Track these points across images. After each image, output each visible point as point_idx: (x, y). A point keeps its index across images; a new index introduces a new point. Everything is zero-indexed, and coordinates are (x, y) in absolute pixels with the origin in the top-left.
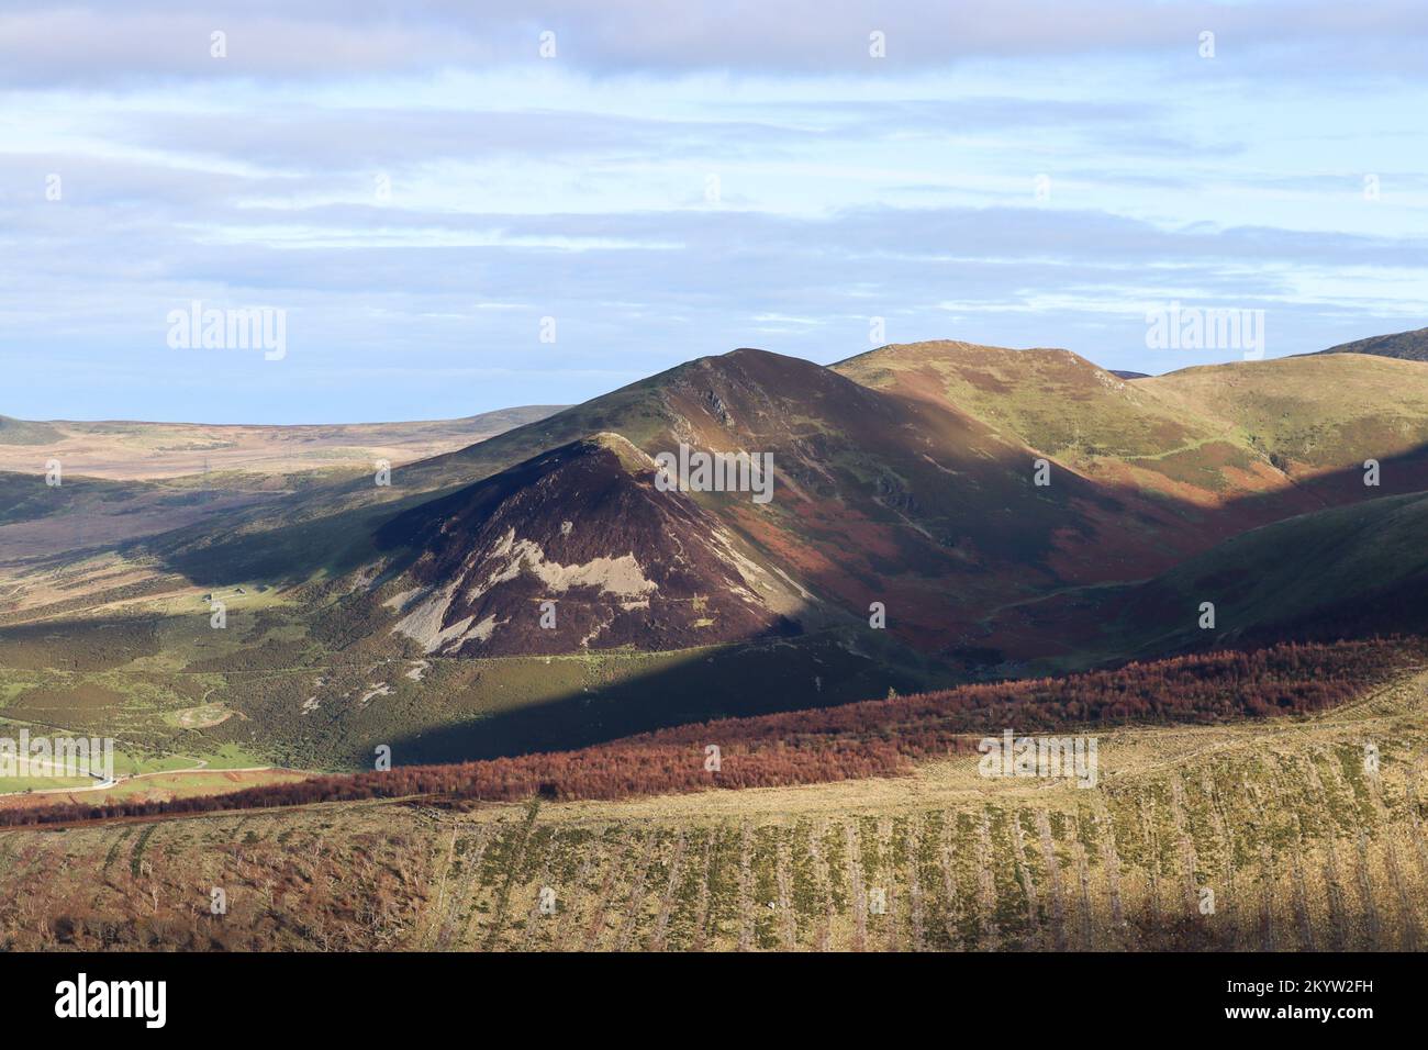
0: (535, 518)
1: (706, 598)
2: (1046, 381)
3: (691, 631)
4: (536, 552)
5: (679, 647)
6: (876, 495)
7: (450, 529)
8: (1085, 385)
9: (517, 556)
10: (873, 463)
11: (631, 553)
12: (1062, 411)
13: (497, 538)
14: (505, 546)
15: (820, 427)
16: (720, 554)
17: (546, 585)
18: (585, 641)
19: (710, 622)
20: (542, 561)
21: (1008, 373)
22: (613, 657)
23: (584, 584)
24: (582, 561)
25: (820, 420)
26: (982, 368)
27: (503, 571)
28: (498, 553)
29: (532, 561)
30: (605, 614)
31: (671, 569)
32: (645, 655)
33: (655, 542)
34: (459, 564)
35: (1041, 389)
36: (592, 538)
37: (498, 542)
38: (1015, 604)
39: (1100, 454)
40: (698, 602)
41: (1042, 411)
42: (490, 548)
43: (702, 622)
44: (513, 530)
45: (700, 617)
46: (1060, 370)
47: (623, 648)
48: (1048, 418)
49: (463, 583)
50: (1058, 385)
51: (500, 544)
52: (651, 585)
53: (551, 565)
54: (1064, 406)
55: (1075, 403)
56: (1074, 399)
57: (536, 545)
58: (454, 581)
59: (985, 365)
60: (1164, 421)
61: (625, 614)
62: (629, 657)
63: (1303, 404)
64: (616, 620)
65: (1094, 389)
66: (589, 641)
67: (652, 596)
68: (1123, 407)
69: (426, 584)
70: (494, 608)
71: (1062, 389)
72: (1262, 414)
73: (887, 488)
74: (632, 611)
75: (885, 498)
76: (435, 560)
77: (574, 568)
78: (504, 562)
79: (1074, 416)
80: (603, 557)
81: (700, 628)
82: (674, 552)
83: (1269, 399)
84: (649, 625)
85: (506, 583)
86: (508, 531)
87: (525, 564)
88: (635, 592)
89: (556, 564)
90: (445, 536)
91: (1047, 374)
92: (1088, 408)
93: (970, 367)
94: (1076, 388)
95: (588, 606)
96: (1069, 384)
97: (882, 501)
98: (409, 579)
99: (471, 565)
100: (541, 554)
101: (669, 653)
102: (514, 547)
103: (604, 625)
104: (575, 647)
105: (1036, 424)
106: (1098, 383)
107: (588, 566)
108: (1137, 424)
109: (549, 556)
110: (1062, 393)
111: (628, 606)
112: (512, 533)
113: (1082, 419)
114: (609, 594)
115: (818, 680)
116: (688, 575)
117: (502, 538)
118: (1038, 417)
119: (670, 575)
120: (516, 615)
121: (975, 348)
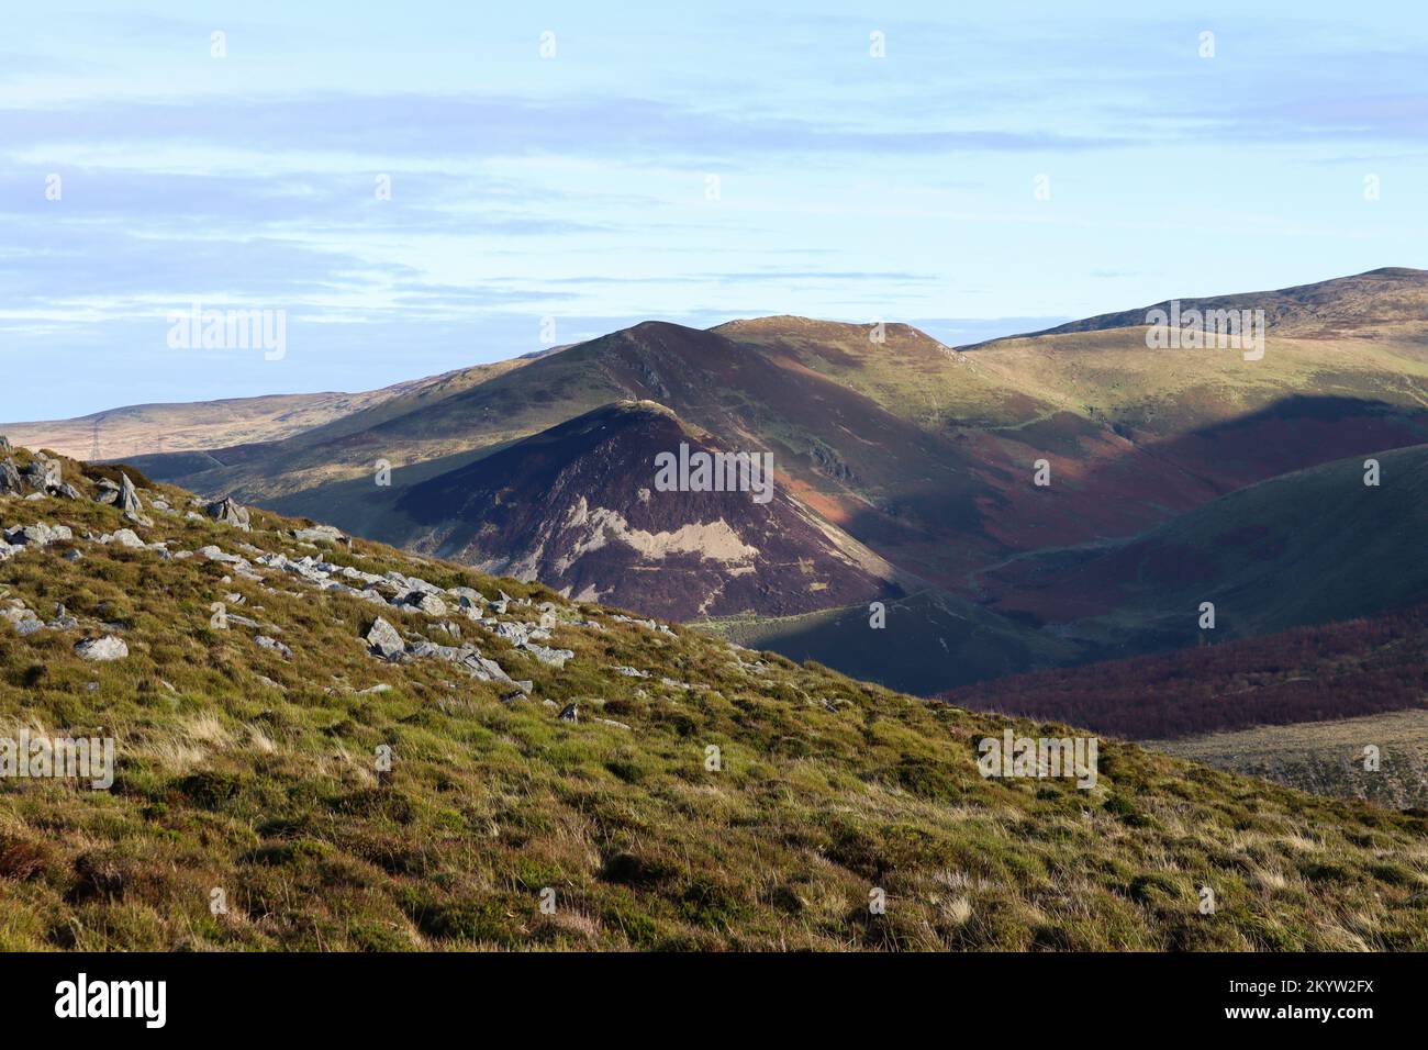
0: (605, 485)
1: (812, 562)
2: (892, 354)
3: (807, 594)
4: (618, 520)
5: (802, 611)
6: (813, 466)
7: (506, 499)
8: (931, 358)
9: (597, 525)
10: (803, 434)
11: (722, 519)
12: (916, 384)
13: (569, 507)
14: (580, 514)
15: (744, 398)
16: (805, 519)
17: (641, 553)
18: (702, 608)
19: (824, 586)
20: (627, 529)
21: (855, 347)
22: (738, 623)
23: (681, 551)
24: (673, 529)
25: (743, 391)
26: (829, 343)
27: (586, 541)
28: (574, 523)
29: (616, 530)
30: (713, 580)
31: (767, 534)
32: (771, 620)
33: (744, 507)
34: (533, 535)
35: (891, 363)
36: (676, 504)
37: (571, 511)
38: (986, 570)
39: (962, 425)
40: (806, 566)
41: (897, 385)
42: (563, 517)
43: (816, 586)
44: (583, 498)
45: (812, 581)
46: (904, 343)
47: (744, 614)
48: (904, 391)
49: (545, 554)
50: (904, 359)
51: (574, 514)
52: (751, 550)
53: (638, 533)
54: (916, 379)
55: (927, 376)
56: (924, 372)
57: (615, 513)
58: (533, 552)
59: (831, 339)
60: (1012, 392)
61: (734, 580)
62: (754, 622)
63: (1130, 374)
64: (727, 586)
65: (941, 362)
66: (707, 608)
67: (756, 562)
68: (972, 379)
69: (498, 556)
70: (591, 578)
71: (910, 362)
72: (1091, 385)
73: (822, 459)
74: (740, 576)
75: (822, 468)
76: (501, 533)
77: (664, 536)
78: (585, 532)
79: (929, 389)
80: (693, 524)
81: (816, 592)
82: (765, 517)
83: (1093, 370)
84: (764, 590)
85: (595, 552)
86: (578, 500)
87: (608, 532)
88: (737, 558)
89: (644, 531)
90: (503, 507)
91: (892, 348)
92: (940, 380)
93: (816, 341)
94: (923, 362)
95: (694, 573)
96: (916, 358)
97: (820, 471)
98: (476, 552)
99: (548, 535)
100: (623, 523)
101: (795, 618)
102: (590, 516)
103: (716, 592)
104: (694, 615)
105: (893, 397)
106: (943, 357)
107: (679, 532)
108: (990, 396)
109: (634, 523)
110: (911, 366)
111: (735, 572)
112: (584, 502)
113: (937, 391)
114: (711, 560)
115: (942, 641)
116: (786, 540)
117: (573, 507)
118: (894, 390)
119: (768, 539)
120: (618, 585)
121: (816, 323)
